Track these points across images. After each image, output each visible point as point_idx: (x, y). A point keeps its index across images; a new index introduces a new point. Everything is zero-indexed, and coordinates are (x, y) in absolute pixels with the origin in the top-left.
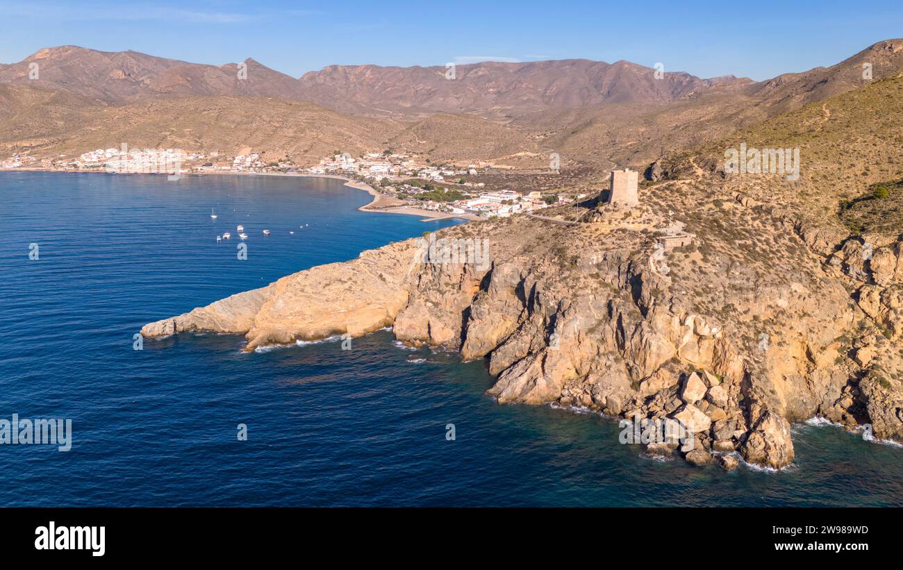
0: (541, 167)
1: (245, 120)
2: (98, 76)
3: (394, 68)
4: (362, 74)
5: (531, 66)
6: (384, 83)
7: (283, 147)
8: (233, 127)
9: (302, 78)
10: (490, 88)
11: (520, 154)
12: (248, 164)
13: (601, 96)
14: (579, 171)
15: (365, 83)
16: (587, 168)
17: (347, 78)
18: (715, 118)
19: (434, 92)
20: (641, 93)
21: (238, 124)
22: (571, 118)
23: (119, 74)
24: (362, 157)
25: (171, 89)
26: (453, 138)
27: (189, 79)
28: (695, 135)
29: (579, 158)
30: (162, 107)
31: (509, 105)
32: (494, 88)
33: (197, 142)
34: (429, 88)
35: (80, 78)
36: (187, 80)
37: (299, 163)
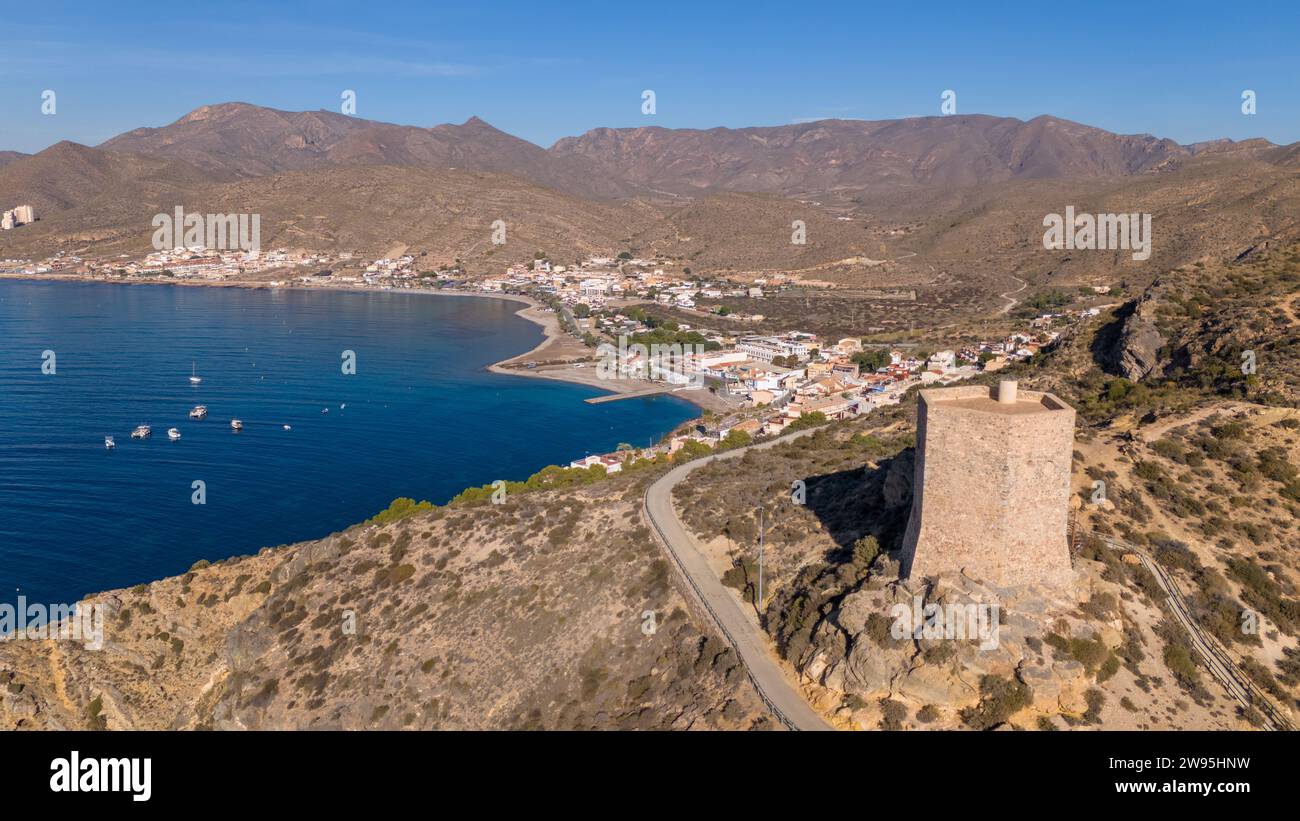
0: (884, 285)
1: (410, 202)
2: (270, 144)
3: (688, 130)
4: (641, 140)
5: (898, 124)
6: (671, 152)
7: (456, 247)
8: (390, 214)
9: (555, 147)
10: (832, 158)
11: (848, 261)
12: (387, 273)
13: (1009, 170)
14: (954, 295)
15: (643, 154)
16: (970, 289)
17: (618, 146)
18: (1217, 201)
19: (745, 165)
20: (1075, 165)
21: (400, 208)
22: (955, 203)
23: (299, 141)
24: (580, 265)
25: (355, 160)
26: (737, 233)
27: (383, 146)
28: (1184, 231)
29: (959, 269)
30: (294, 183)
31: (860, 184)
32: (837, 159)
33: (330, 236)
34: (737, 159)
35: (245, 148)
36: (380, 148)
37: (472, 273)
